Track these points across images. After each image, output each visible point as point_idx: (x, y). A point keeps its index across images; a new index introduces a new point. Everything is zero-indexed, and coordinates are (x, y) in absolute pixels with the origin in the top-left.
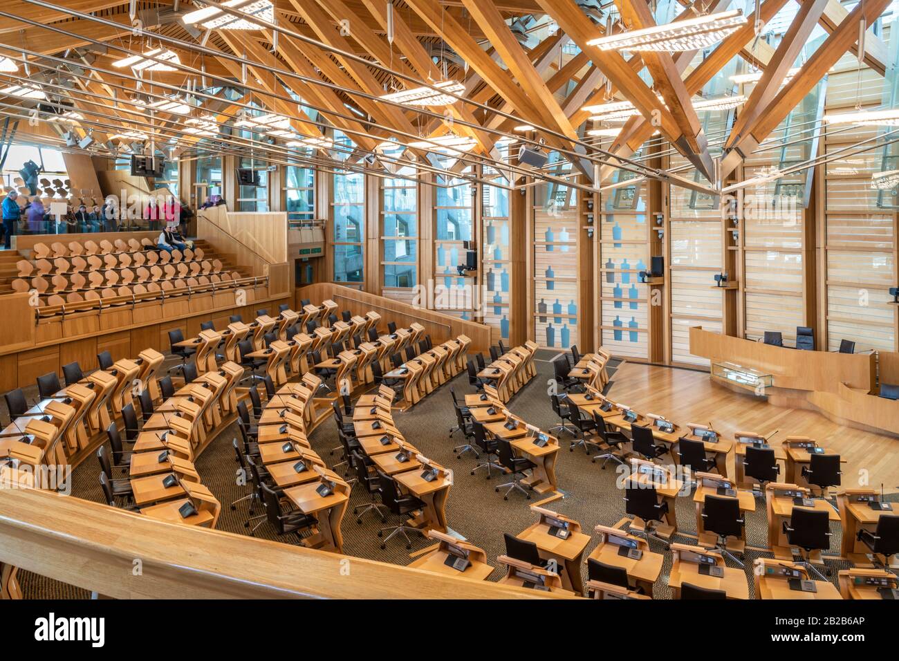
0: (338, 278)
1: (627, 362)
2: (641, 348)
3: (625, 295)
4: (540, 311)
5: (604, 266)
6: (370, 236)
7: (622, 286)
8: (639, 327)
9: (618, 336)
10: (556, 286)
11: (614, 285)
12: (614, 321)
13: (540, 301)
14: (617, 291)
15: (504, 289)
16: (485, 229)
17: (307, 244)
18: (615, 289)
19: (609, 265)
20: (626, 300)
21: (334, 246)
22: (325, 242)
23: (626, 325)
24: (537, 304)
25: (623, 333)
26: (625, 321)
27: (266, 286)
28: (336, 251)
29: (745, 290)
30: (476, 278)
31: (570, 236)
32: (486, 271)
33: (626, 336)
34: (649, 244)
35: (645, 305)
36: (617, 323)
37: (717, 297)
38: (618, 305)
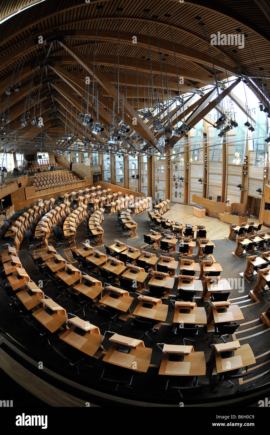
1: (178, 203)
2: (182, 200)
4: (156, 189)
5: (173, 177)
6: (112, 168)
7: (178, 182)
8: (182, 194)
9: (176, 196)
10: (160, 182)
11: (175, 182)
14: (176, 184)
16: (141, 166)
17: (96, 171)
20: (179, 186)
21: (104, 171)
22: (101, 170)
24: (155, 187)
26: (178, 192)
27: (85, 182)
29: (209, 185)
30: (139, 180)
31: (164, 168)
33: (178, 196)
34: (185, 171)
35: (183, 188)
36: (176, 193)
37: (201, 186)
38: (176, 188)
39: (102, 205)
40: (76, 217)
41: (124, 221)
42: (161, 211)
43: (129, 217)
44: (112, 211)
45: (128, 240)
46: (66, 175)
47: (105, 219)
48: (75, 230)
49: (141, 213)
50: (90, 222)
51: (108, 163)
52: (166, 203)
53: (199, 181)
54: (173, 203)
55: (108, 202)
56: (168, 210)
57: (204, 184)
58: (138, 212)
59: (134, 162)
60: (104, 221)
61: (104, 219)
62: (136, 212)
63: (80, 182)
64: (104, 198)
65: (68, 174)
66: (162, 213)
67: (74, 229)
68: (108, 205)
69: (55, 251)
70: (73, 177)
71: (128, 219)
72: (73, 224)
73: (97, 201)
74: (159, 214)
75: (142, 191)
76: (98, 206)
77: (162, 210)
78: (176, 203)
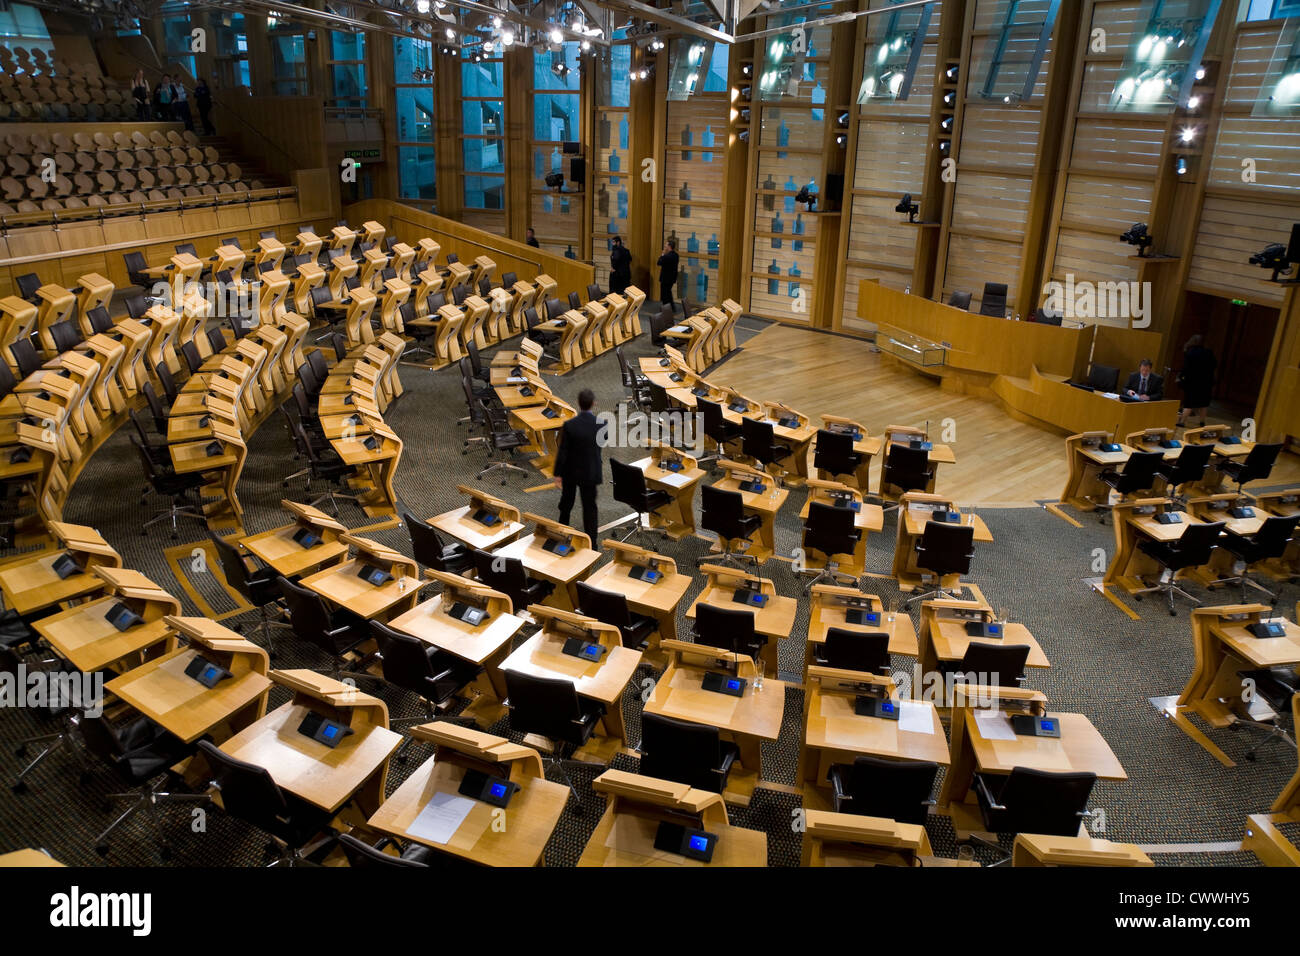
0: (406, 194)
1: (782, 325)
2: (800, 305)
3: (788, 230)
5: (761, 186)
6: (444, 134)
7: (784, 216)
8: (803, 276)
9: (772, 288)
10: (693, 212)
11: (773, 215)
12: (770, 267)
13: (671, 234)
14: (777, 226)
15: (623, 215)
16: (597, 125)
17: (355, 142)
18: (773, 220)
19: (769, 185)
20: (789, 238)
21: (397, 147)
22: (384, 140)
23: (784, 273)
24: (666, 237)
25: (781, 284)
26: (784, 268)
27: (296, 201)
28: (402, 155)
29: (951, 230)
30: (584, 197)
31: (716, 139)
32: (598, 188)
33: (783, 288)
34: (826, 155)
35: (813, 245)
36: (772, 269)
37: (911, 236)
38: (777, 244)
39: (388, 318)
40: (243, 376)
41: (508, 397)
42: (696, 355)
43: (536, 381)
44: (444, 353)
45: (528, 494)
46: (176, 151)
47: (406, 392)
48: (241, 442)
49: (591, 366)
50: (325, 402)
51: (419, 105)
52: (721, 318)
53: (899, 209)
54: (752, 322)
55: (422, 307)
56: (728, 354)
57: (924, 228)
58: (579, 361)
59: (562, 101)
60: (400, 404)
61: (399, 391)
62: (569, 361)
63: (262, 199)
64: (400, 286)
65: (193, 151)
66: (702, 368)
67: (234, 435)
68: (425, 320)
69: (108, 550)
70: (225, 168)
71: (528, 389)
72: (233, 411)
73: (365, 296)
74: (684, 367)
75: (596, 258)
76: (367, 326)
77: (700, 354)
78: (770, 321)
